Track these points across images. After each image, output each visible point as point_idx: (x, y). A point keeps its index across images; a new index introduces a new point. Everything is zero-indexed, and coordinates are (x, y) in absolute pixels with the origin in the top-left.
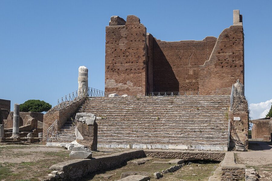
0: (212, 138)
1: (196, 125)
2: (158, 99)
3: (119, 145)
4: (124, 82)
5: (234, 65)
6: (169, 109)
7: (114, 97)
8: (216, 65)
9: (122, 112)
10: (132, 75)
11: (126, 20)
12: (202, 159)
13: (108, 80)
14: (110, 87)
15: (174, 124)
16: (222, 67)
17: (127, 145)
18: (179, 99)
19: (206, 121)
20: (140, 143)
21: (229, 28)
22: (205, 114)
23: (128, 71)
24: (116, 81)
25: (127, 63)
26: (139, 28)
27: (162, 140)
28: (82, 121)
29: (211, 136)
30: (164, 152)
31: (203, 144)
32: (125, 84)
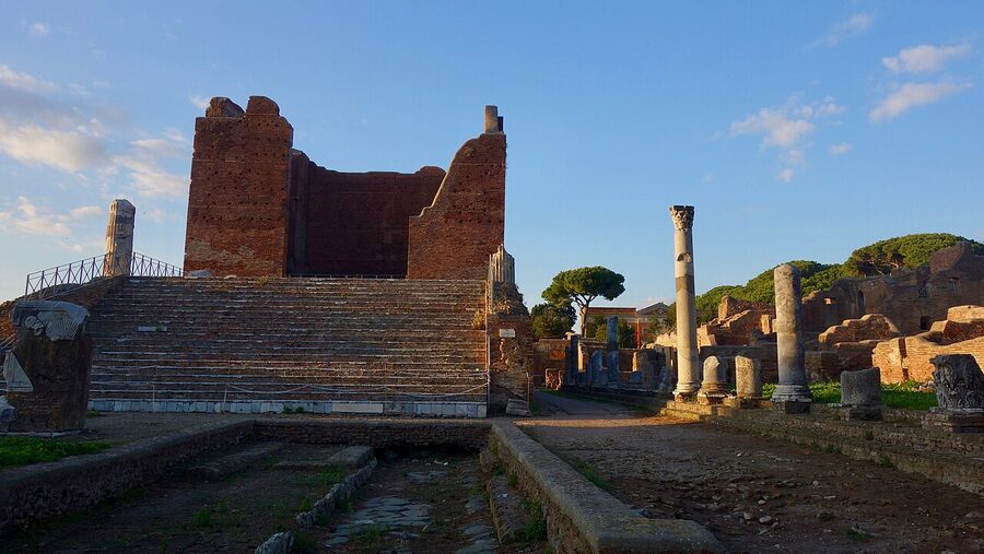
0: (445, 382)
1: (404, 350)
2: (310, 285)
3: (191, 403)
4: (233, 247)
5: (485, 218)
6: (338, 310)
7: (199, 279)
8: (447, 217)
9: (215, 315)
10: (252, 233)
11: (244, 108)
12: (426, 444)
13: (193, 242)
14: (196, 258)
15: (348, 347)
16: (461, 222)
17: (216, 402)
18: (362, 286)
19: (429, 339)
20: (253, 396)
21: (477, 137)
22: (426, 323)
23: (243, 223)
24: (214, 246)
25: (241, 203)
26: (276, 126)
27: (314, 389)
28: (35, 327)
29: (444, 376)
30: (316, 426)
31: (422, 399)
32: (235, 252)
